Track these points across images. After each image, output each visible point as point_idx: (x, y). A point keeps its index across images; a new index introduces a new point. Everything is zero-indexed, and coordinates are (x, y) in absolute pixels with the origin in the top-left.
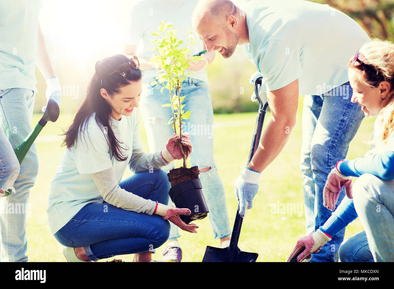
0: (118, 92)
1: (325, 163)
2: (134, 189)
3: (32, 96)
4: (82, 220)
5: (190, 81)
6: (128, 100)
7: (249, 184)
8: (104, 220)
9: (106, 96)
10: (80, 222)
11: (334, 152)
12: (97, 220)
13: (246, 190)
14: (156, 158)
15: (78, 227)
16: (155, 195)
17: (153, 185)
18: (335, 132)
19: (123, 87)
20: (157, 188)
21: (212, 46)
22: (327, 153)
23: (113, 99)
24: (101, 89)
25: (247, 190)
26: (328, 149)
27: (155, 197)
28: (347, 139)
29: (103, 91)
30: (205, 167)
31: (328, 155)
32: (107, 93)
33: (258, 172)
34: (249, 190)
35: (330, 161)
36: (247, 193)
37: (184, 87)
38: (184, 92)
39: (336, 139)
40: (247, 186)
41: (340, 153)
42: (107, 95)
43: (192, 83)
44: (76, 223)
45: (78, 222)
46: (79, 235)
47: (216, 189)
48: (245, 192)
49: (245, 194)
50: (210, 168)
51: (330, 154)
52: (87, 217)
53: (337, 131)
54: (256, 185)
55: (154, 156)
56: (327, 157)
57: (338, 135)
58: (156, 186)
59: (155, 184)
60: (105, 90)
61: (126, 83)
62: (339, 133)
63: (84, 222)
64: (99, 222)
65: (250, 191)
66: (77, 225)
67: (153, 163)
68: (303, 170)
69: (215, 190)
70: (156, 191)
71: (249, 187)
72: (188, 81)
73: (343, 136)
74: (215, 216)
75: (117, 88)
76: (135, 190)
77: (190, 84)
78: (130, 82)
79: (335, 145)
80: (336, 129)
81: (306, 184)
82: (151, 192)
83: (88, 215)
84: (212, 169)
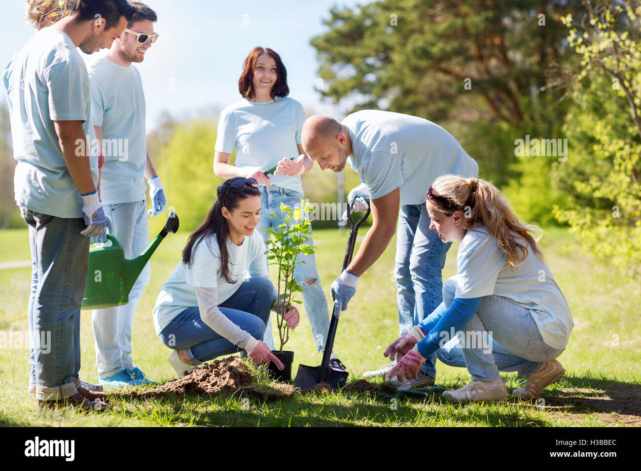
0: (237, 207)
1: (424, 272)
3: (142, 205)
4: (180, 322)
5: (281, 191)
6: (247, 214)
9: (227, 215)
10: (179, 324)
11: (432, 263)
15: (176, 329)
17: (254, 295)
18: (433, 243)
21: (326, 165)
22: (426, 264)
24: (222, 209)
26: (427, 260)
28: (444, 249)
29: (224, 210)
30: (310, 279)
31: (427, 266)
32: (227, 211)
33: (355, 275)
35: (428, 271)
37: (275, 196)
38: (275, 202)
39: (434, 250)
41: (438, 263)
43: (283, 193)
44: (175, 325)
45: (177, 324)
47: (321, 300)
50: (315, 280)
51: (428, 265)
53: (434, 243)
56: (426, 267)
57: (435, 246)
59: (256, 293)
60: (226, 208)
62: (436, 244)
63: (182, 324)
66: (176, 327)
68: (398, 280)
69: (320, 302)
70: (257, 301)
72: (279, 191)
73: (440, 246)
74: (319, 328)
75: (236, 203)
77: (282, 194)
78: (248, 196)
79: (433, 255)
80: (434, 241)
81: (400, 293)
82: (252, 302)
83: (186, 318)
84: (317, 281)
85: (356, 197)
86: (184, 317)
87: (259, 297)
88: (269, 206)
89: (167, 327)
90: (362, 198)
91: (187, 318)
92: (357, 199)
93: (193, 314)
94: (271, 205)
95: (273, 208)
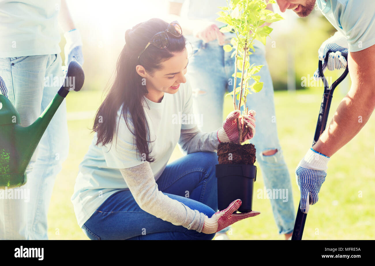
0: (159, 68)
2: (179, 176)
3: (54, 61)
4: (109, 211)
6: (172, 76)
7: (311, 171)
8: (134, 211)
9: (144, 73)
10: (106, 214)
12: (126, 212)
13: (307, 177)
14: (211, 139)
15: (104, 220)
16: (205, 185)
17: (201, 174)
19: (165, 61)
20: (207, 177)
23: (153, 77)
24: (137, 67)
25: (309, 177)
27: (204, 188)
29: (139, 68)
30: (270, 150)
32: (144, 70)
33: (325, 155)
34: (311, 178)
36: (309, 181)
40: (309, 173)
42: (146, 73)
44: (101, 215)
45: (104, 214)
46: (106, 229)
47: (284, 175)
48: (306, 181)
49: (306, 184)
50: (276, 151)
52: (114, 207)
54: (321, 172)
55: (209, 137)
58: (206, 175)
59: (205, 172)
60: (142, 67)
61: (168, 56)
63: (111, 214)
64: (129, 213)
65: (313, 179)
66: (103, 218)
67: (206, 144)
70: (206, 181)
71: (312, 174)
75: (157, 63)
76: (180, 178)
82: (200, 182)
83: (116, 206)
84: (278, 153)
85: (330, 51)
86: (114, 204)
87: (208, 177)
88: (225, 63)
89: (91, 218)
90: (338, 53)
91: (119, 206)
92: (331, 54)
93: (126, 201)
94: (228, 62)
95: (229, 65)
